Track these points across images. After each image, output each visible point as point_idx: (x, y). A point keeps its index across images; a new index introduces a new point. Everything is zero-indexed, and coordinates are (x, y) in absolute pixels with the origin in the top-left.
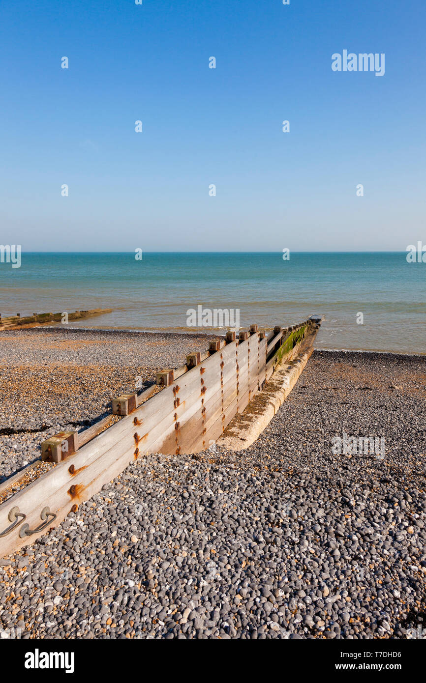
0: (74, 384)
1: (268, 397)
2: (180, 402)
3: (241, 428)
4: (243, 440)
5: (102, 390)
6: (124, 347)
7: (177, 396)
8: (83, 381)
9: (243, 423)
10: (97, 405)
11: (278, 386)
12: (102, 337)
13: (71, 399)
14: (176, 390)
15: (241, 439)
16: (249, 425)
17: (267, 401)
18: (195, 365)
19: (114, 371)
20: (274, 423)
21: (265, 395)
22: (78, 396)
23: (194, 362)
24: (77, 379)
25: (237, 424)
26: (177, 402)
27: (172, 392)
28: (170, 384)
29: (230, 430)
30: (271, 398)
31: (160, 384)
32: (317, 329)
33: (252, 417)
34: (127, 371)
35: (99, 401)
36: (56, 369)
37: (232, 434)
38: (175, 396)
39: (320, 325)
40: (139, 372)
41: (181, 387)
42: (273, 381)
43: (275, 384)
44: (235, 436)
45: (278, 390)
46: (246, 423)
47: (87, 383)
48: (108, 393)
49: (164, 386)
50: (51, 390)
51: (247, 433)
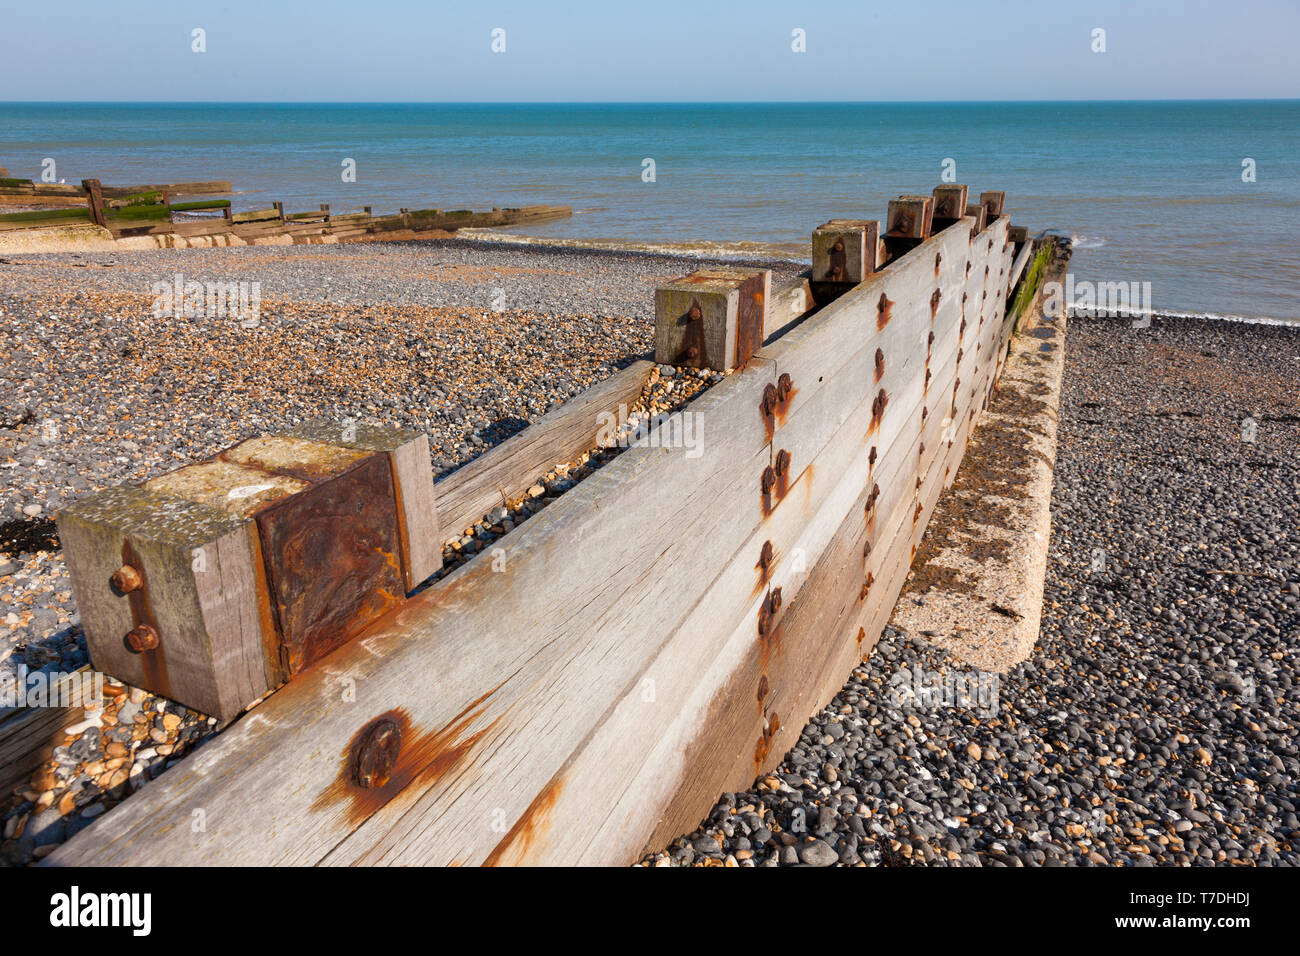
0: (396, 358)
1: (1023, 434)
2: (794, 471)
3: (978, 552)
4: (1004, 612)
5: (478, 382)
6: (588, 282)
7: (780, 443)
8: (426, 349)
9: (977, 533)
10: (447, 434)
11: (1034, 398)
12: (544, 260)
13: (371, 407)
14: (776, 400)
15: (996, 609)
16: (1008, 545)
17: (1026, 447)
18: (853, 277)
19: (530, 326)
20: (1066, 528)
21: (1011, 425)
22: (396, 398)
23: (849, 264)
24: (408, 345)
25: (955, 535)
26: (775, 480)
27: (757, 413)
28: (741, 364)
29: (936, 561)
30: (1036, 437)
31: (681, 359)
32: (1067, 259)
33: (1007, 511)
34: (569, 326)
35: (459, 420)
36: (360, 313)
37: (947, 579)
38: (768, 440)
39: (1069, 251)
40: (607, 329)
41: (803, 385)
42: (1012, 383)
43: (1022, 393)
44: (964, 588)
45: (1039, 410)
46: (991, 532)
47: (436, 358)
48: (492, 396)
49: (705, 373)
50: (320, 376)
51: (1008, 577)
